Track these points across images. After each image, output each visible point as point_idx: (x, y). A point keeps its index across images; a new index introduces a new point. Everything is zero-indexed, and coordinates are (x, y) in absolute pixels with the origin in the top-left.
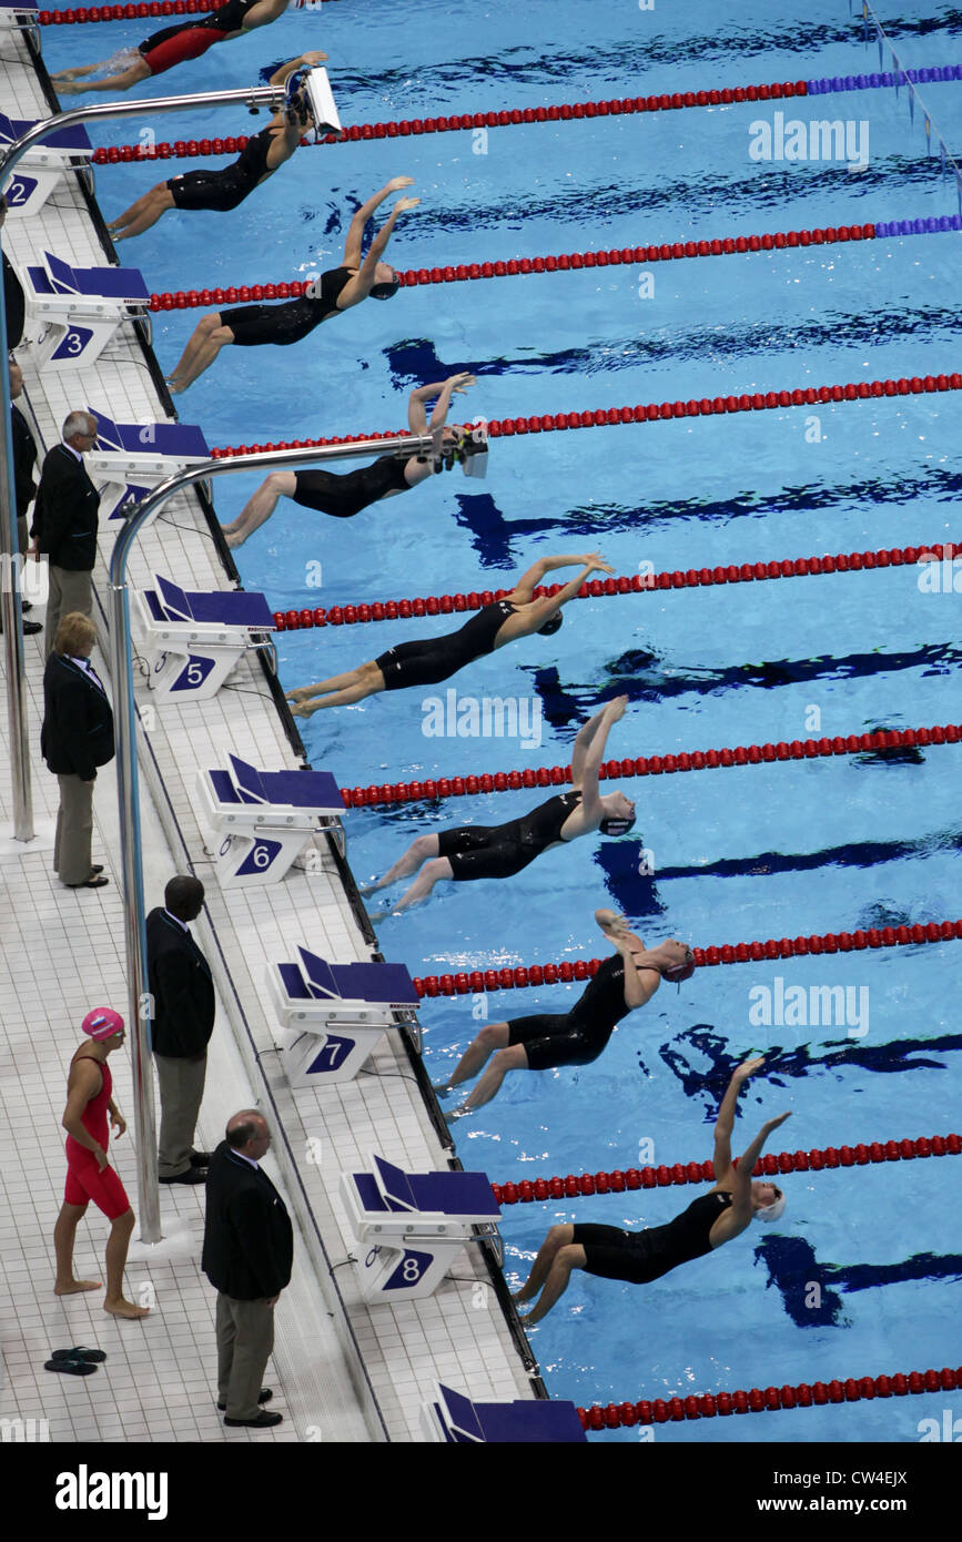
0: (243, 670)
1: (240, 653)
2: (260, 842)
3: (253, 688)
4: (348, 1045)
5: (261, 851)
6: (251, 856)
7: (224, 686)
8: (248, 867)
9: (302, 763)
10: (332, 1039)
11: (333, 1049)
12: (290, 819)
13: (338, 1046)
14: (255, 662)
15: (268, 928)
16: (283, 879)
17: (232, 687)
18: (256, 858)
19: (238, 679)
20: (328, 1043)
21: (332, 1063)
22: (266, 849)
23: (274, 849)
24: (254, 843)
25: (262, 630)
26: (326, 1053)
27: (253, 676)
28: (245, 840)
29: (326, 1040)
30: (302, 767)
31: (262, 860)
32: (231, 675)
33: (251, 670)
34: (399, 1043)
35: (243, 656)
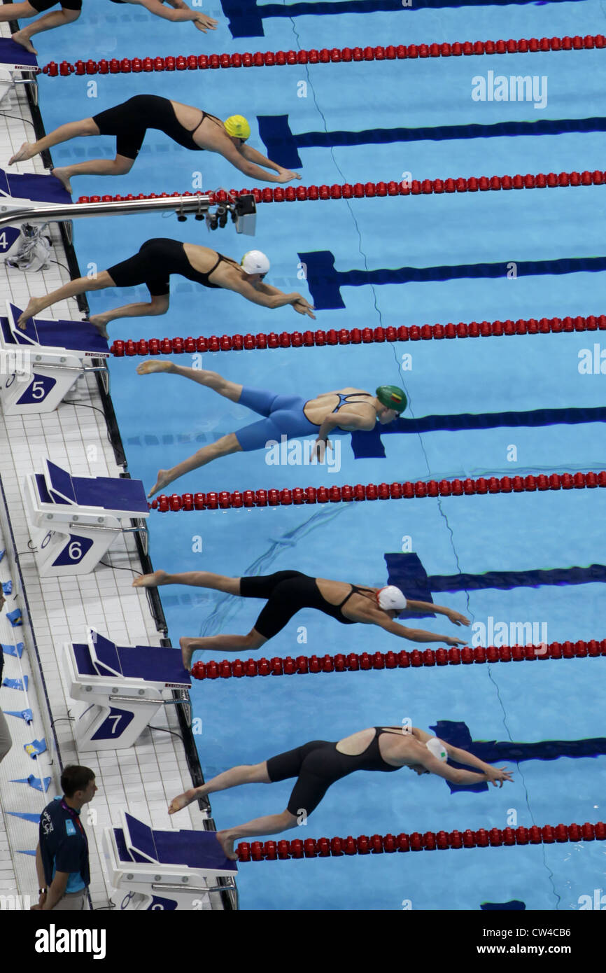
0: (82, 389)
1: (78, 375)
2: (74, 538)
3: (89, 403)
4: (128, 717)
5: (75, 546)
6: (66, 550)
7: (64, 402)
8: (63, 560)
9: (122, 471)
10: (114, 711)
11: (116, 719)
12: (101, 519)
13: (119, 717)
14: (93, 382)
15: (75, 611)
16: (94, 571)
17: (72, 402)
18: (71, 551)
19: (77, 397)
20: (110, 715)
21: (113, 731)
22: (79, 544)
23: (86, 544)
24: (69, 539)
25: (100, 355)
26: (109, 723)
27: (90, 394)
28: (61, 535)
29: (109, 711)
30: (122, 475)
31: (75, 553)
32: (70, 393)
33: (89, 389)
34: (175, 716)
35: (81, 377)
